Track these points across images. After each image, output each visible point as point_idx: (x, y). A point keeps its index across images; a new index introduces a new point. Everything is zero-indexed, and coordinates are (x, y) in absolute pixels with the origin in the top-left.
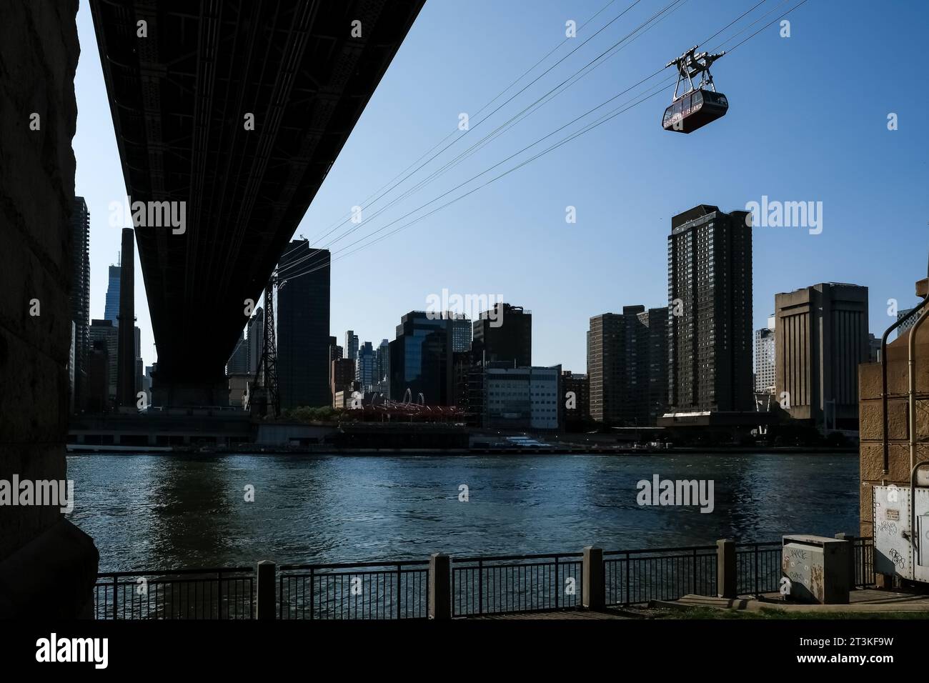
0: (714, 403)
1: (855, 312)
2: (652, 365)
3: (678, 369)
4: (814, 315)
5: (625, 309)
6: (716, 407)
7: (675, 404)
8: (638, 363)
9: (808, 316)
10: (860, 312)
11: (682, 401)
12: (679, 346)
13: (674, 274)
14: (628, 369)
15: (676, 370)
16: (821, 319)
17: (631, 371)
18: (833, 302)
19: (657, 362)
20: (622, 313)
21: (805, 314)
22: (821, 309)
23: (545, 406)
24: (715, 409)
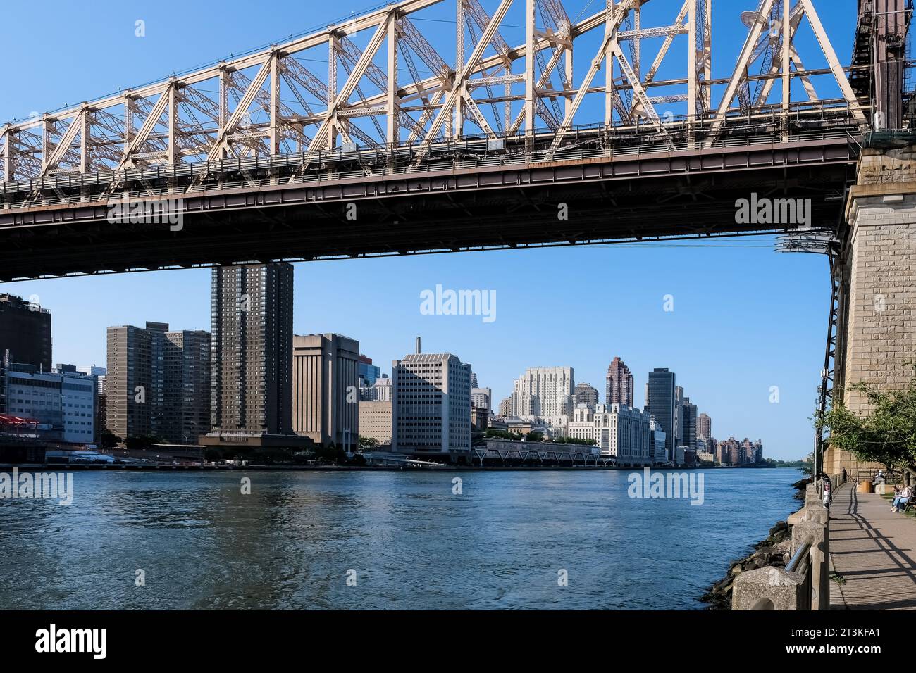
0: (264, 427)
1: (352, 360)
2: (187, 385)
3: (222, 393)
4: (324, 357)
5: (148, 324)
6: (266, 430)
7: (218, 425)
8: (165, 381)
9: (319, 358)
10: (355, 361)
11: (226, 422)
12: (224, 372)
13: (219, 303)
14: (154, 386)
15: (219, 393)
16: (330, 362)
17: (157, 388)
18: (339, 350)
19: (191, 383)
20: (145, 328)
21: (317, 356)
22: (330, 354)
23: (80, 419)
24: (264, 432)
